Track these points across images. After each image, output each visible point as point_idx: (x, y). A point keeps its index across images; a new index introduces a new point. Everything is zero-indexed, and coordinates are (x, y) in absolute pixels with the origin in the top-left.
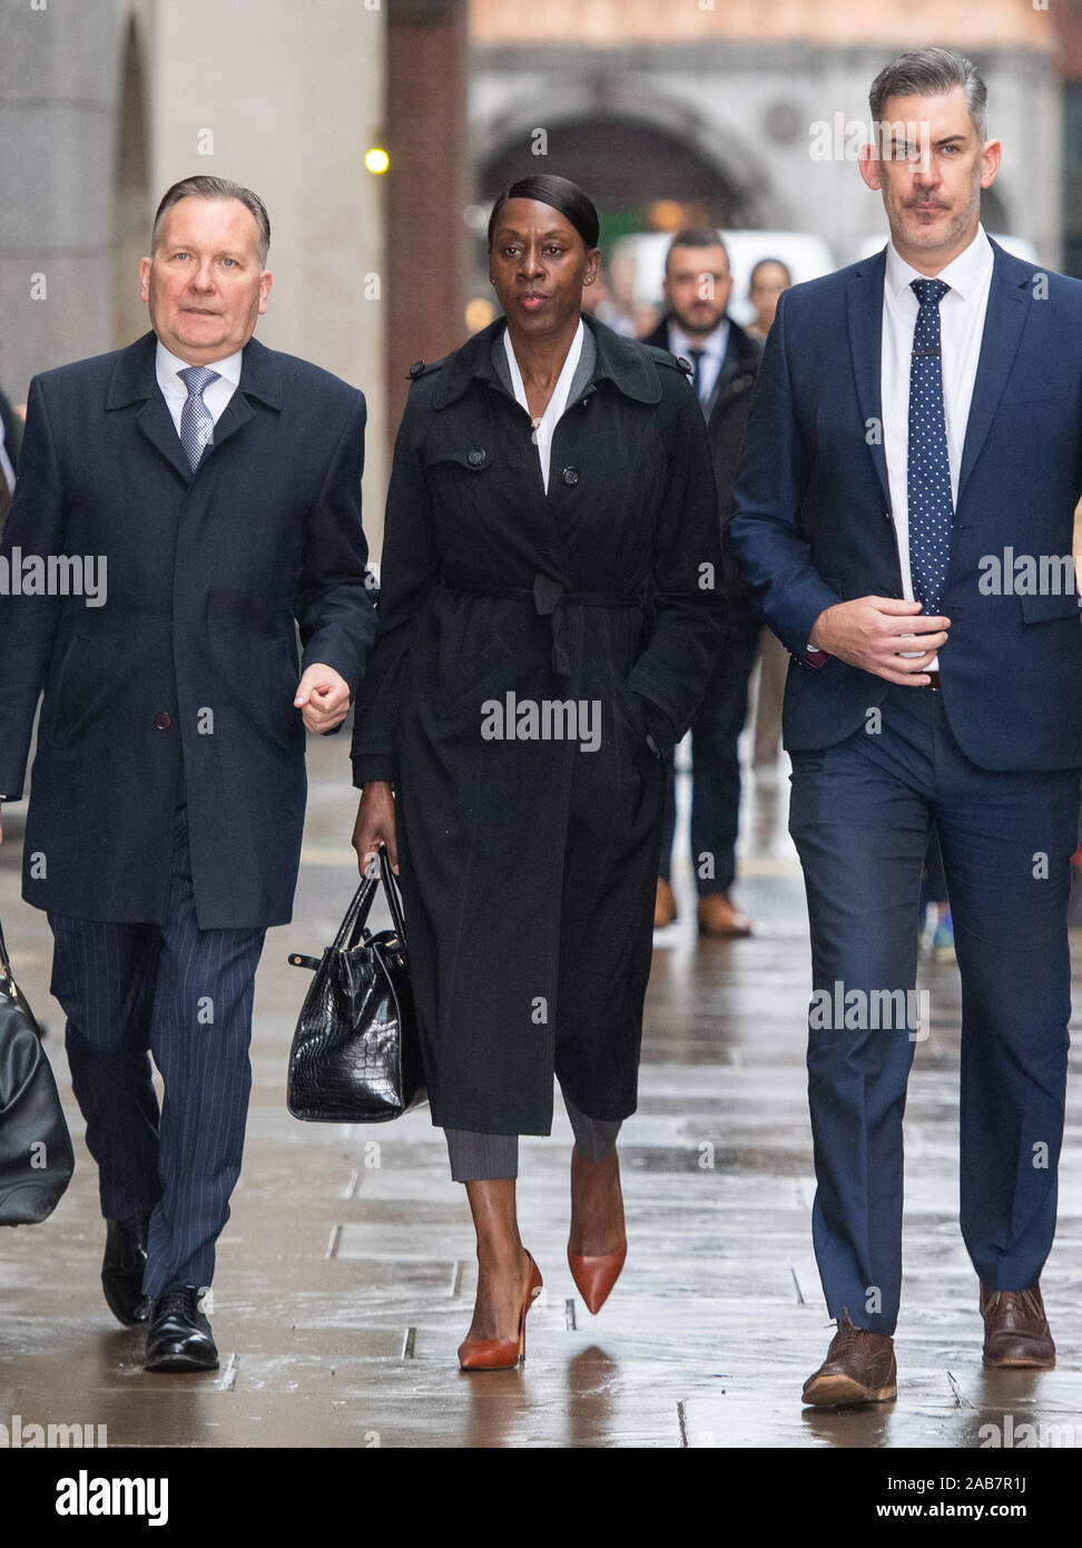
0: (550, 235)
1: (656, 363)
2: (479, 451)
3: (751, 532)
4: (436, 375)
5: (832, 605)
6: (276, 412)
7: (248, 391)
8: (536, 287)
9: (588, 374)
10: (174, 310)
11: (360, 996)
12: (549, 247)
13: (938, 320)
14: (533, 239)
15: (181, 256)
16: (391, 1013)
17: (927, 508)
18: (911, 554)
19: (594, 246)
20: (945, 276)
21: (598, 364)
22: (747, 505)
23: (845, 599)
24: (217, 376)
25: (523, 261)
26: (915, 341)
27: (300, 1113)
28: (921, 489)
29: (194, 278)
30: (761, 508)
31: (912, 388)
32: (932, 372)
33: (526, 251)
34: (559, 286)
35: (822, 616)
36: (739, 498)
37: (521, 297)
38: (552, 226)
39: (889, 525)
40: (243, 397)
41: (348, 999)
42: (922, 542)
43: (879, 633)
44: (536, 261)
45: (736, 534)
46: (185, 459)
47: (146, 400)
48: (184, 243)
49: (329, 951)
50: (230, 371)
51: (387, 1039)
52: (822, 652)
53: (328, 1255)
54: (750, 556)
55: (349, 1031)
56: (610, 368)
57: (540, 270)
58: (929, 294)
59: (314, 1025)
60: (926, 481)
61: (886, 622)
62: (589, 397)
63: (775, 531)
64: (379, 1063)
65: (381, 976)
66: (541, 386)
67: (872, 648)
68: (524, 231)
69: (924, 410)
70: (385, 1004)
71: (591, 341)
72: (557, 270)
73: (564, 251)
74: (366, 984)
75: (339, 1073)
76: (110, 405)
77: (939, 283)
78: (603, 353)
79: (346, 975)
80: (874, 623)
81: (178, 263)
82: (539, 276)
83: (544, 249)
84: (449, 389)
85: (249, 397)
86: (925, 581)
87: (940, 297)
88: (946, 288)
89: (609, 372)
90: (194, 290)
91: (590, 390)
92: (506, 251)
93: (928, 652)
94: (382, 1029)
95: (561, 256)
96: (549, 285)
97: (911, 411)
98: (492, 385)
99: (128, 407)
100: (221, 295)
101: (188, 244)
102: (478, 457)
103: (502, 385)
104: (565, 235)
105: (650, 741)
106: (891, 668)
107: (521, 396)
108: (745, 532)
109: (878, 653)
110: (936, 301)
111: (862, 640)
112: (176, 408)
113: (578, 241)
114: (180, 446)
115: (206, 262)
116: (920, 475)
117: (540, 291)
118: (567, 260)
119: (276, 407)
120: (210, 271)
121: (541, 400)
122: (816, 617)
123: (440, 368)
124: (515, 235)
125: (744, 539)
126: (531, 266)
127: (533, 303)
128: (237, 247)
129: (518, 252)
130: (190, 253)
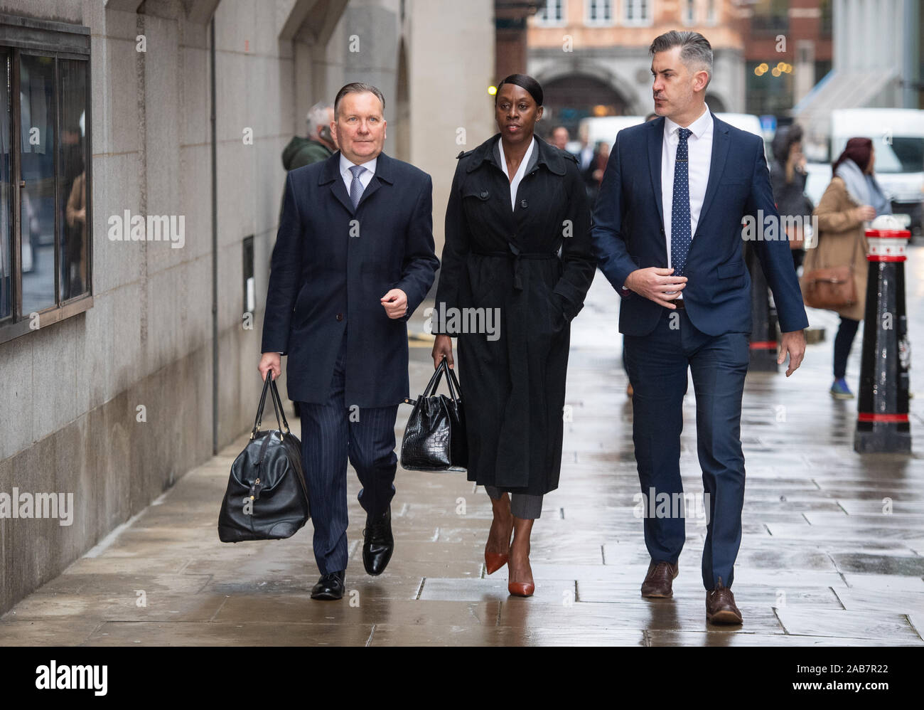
0: (522, 100)
1: (565, 157)
2: (485, 192)
3: (601, 235)
4: (469, 158)
5: (635, 270)
6: (392, 185)
7: (379, 176)
8: (515, 122)
9: (535, 160)
10: (351, 142)
11: (433, 417)
12: (521, 105)
13: (687, 146)
14: (514, 101)
15: (353, 119)
16: (447, 423)
17: (680, 228)
18: (672, 247)
19: (540, 105)
20: (691, 128)
21: (540, 157)
22: (599, 223)
23: (641, 268)
24: (366, 169)
25: (510, 110)
26: (677, 155)
27: (406, 467)
28: (677, 219)
29: (359, 128)
30: (606, 224)
31: (675, 175)
32: (684, 169)
33: (511, 106)
34: (525, 122)
35: (631, 275)
36: (596, 220)
37: (508, 126)
38: (523, 96)
39: (663, 234)
40: (377, 178)
41: (428, 418)
42: (677, 243)
43: (656, 283)
44: (515, 111)
45: (594, 236)
46: (352, 206)
47: (334, 181)
48: (353, 113)
49: (420, 397)
50: (371, 166)
51: (444, 435)
52: (629, 290)
53: (473, 492)
54: (600, 245)
55: (428, 432)
56: (545, 159)
57: (517, 115)
58: (684, 135)
59: (413, 429)
60: (680, 216)
61: (659, 279)
62: (535, 172)
63: (611, 235)
64: (441, 445)
65: (443, 408)
66: (514, 165)
67: (652, 289)
68: (510, 97)
69: (680, 185)
70: (444, 420)
71: (537, 146)
72: (524, 114)
73: (527, 107)
74: (435, 413)
75: (423, 450)
76: (320, 183)
77: (688, 130)
78: (542, 152)
79: (428, 407)
80: (653, 278)
81: (351, 122)
82: (517, 118)
83: (519, 106)
84: (474, 164)
85: (379, 178)
86: (677, 259)
87: (688, 137)
88: (691, 133)
89: (545, 161)
90: (360, 133)
91: (536, 169)
92: (503, 107)
93: (678, 291)
94: (443, 431)
95: (526, 109)
96: (521, 121)
97: (674, 185)
98: (492, 163)
99: (328, 184)
100: (372, 134)
101: (355, 114)
102: (485, 194)
103: (496, 163)
104: (528, 100)
105: (564, 315)
106: (659, 298)
107: (505, 169)
108: (597, 235)
109: (655, 292)
110: (686, 138)
111: (648, 286)
112: (348, 183)
113: (533, 103)
114: (350, 200)
115: (364, 121)
116: (677, 213)
117: (517, 124)
118: (528, 111)
119: (392, 183)
120: (366, 125)
121: (513, 171)
122: (629, 275)
123: (470, 155)
124: (506, 100)
125: (598, 238)
126: (513, 113)
127: (513, 128)
128: (376, 113)
129: (508, 107)
130: (356, 118)
